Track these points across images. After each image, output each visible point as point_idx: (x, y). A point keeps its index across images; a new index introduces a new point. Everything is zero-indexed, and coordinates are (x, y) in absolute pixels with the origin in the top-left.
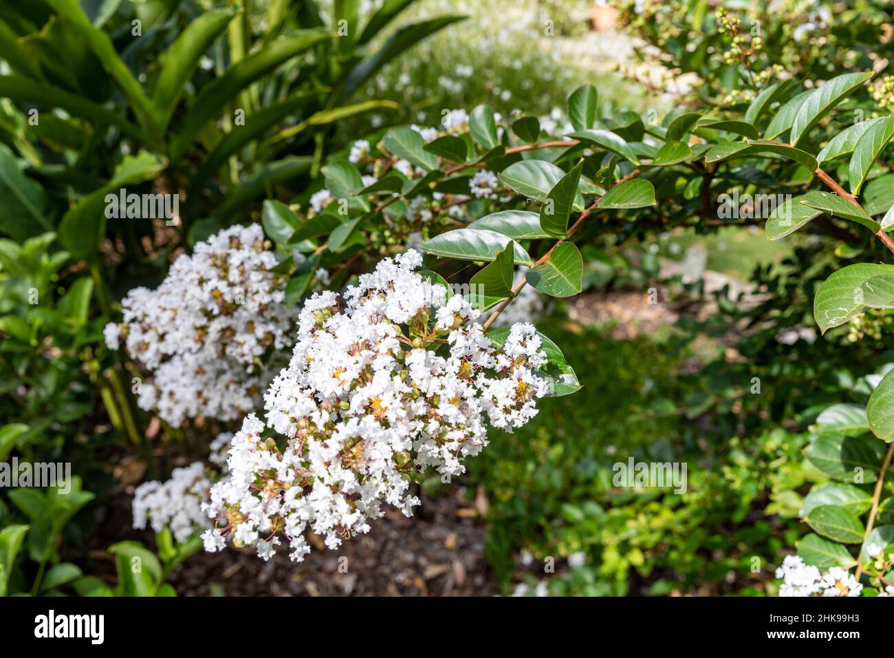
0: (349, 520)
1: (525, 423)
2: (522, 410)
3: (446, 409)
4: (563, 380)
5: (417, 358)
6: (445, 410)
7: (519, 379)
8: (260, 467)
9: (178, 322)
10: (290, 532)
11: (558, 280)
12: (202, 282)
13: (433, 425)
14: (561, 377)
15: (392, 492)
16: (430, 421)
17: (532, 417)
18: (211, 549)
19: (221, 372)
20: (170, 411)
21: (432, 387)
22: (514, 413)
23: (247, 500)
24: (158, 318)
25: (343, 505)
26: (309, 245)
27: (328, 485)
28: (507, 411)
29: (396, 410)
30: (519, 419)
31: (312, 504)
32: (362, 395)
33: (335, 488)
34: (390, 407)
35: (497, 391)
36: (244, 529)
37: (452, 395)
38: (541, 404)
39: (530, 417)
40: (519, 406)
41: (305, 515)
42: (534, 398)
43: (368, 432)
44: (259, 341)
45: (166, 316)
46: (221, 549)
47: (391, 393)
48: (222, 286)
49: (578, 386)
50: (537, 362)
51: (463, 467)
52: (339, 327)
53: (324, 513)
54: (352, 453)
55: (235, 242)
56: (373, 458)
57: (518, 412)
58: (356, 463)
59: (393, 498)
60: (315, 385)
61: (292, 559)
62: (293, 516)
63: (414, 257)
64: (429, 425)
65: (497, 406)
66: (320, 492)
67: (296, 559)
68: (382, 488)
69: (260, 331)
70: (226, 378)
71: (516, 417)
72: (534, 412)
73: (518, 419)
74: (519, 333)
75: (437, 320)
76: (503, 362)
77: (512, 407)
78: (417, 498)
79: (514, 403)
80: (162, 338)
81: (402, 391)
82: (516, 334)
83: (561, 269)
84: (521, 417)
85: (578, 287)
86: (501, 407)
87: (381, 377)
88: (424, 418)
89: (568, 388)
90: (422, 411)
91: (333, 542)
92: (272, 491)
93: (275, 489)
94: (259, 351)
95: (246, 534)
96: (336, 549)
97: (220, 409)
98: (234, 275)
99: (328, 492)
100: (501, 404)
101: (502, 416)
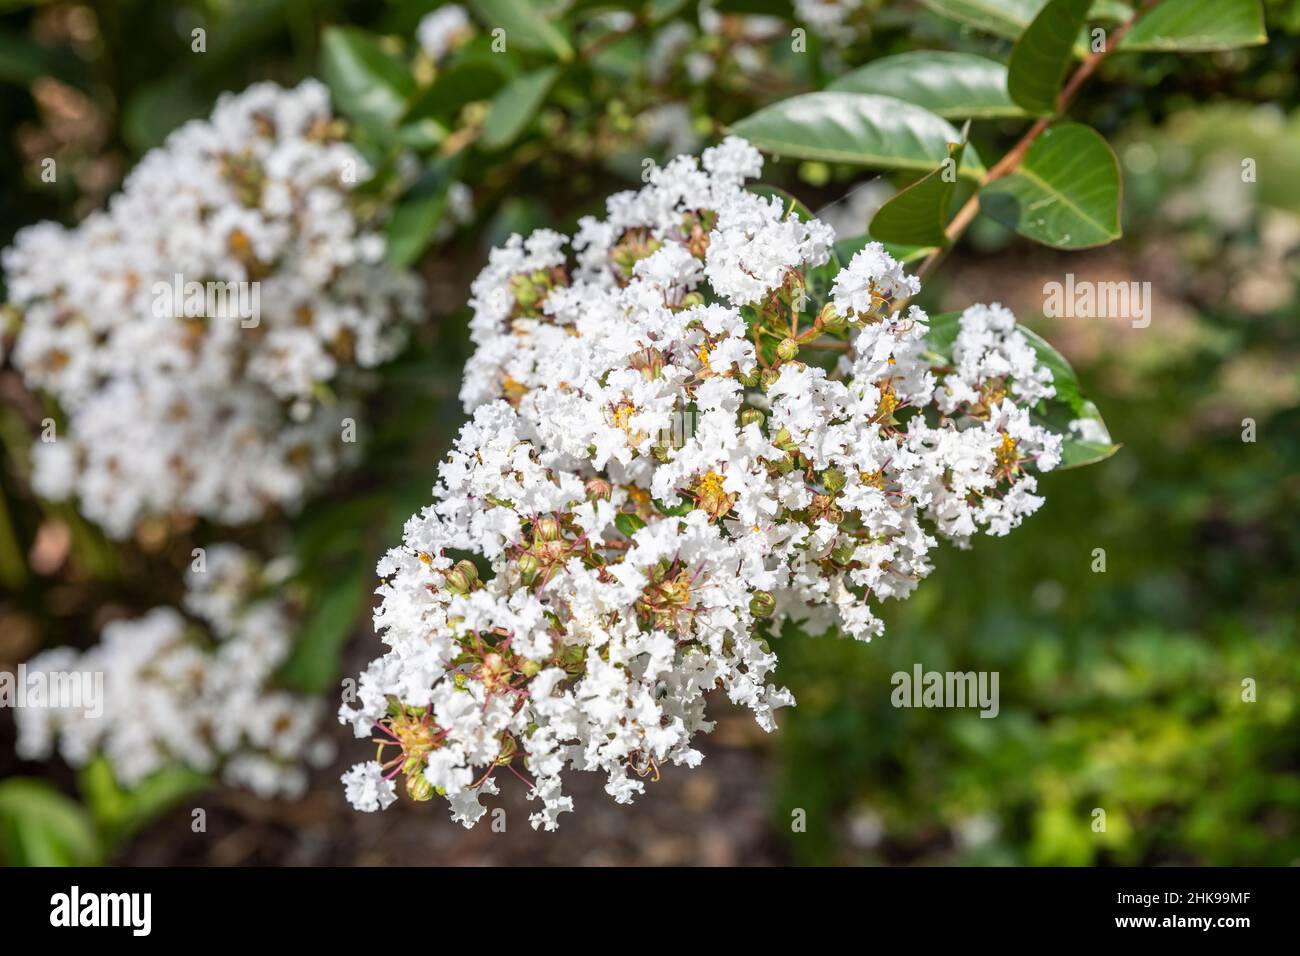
0: (662, 740)
1: (1015, 526)
2: (1007, 498)
3: (859, 498)
4: (1078, 434)
5: (794, 382)
6: (856, 500)
7: (1002, 430)
8: (469, 624)
9: (142, 303)
10: (539, 767)
11: (1056, 211)
12: (205, 214)
13: (826, 531)
14: (1074, 425)
15: (744, 679)
16: (817, 523)
17: (1029, 514)
18: (367, 805)
19: (225, 414)
20: (109, 500)
21: (826, 448)
22: (991, 505)
23: (448, 698)
24: (93, 297)
25: (649, 710)
26: (431, 131)
27: (617, 666)
28: (974, 499)
29: (758, 500)
30: (1003, 517)
31: (587, 707)
32: (681, 468)
33: (633, 670)
34: (745, 494)
35: (955, 456)
36: (444, 763)
37: (871, 467)
38: (1049, 484)
39: (1023, 514)
40: (1000, 491)
41: (568, 730)
42: (1033, 470)
43: (703, 549)
44: (328, 349)
45: (113, 292)
46: (386, 804)
47: (744, 462)
48: (250, 223)
49: (1105, 446)
50: (1032, 393)
51: (879, 622)
52: (581, 311)
53: (610, 726)
54: (664, 593)
55: (267, 126)
56: (708, 606)
57: (999, 503)
58: (672, 616)
59: (744, 691)
60: (558, 444)
61: (535, 825)
62: (541, 732)
63: (744, 156)
64: (817, 532)
65: (950, 490)
66: (603, 679)
67: (543, 825)
68: (723, 668)
69: (329, 323)
70: (239, 426)
71: (996, 513)
72: (1035, 503)
73: (1001, 517)
74: (982, 326)
75: (831, 299)
76: (958, 391)
77: (988, 491)
78: (788, 691)
79: (992, 483)
80: (102, 338)
81: (765, 456)
82: (977, 331)
83: (1058, 186)
84: (1007, 513)
85: (1111, 226)
86: (961, 490)
87: (718, 425)
88: (806, 517)
89: (1089, 450)
90: (803, 501)
91: (625, 788)
92: (494, 677)
93: (503, 674)
94: (325, 368)
95: (449, 772)
96: (631, 802)
97: (223, 497)
98: (277, 199)
99: (618, 678)
100: (960, 486)
101: (965, 511)
